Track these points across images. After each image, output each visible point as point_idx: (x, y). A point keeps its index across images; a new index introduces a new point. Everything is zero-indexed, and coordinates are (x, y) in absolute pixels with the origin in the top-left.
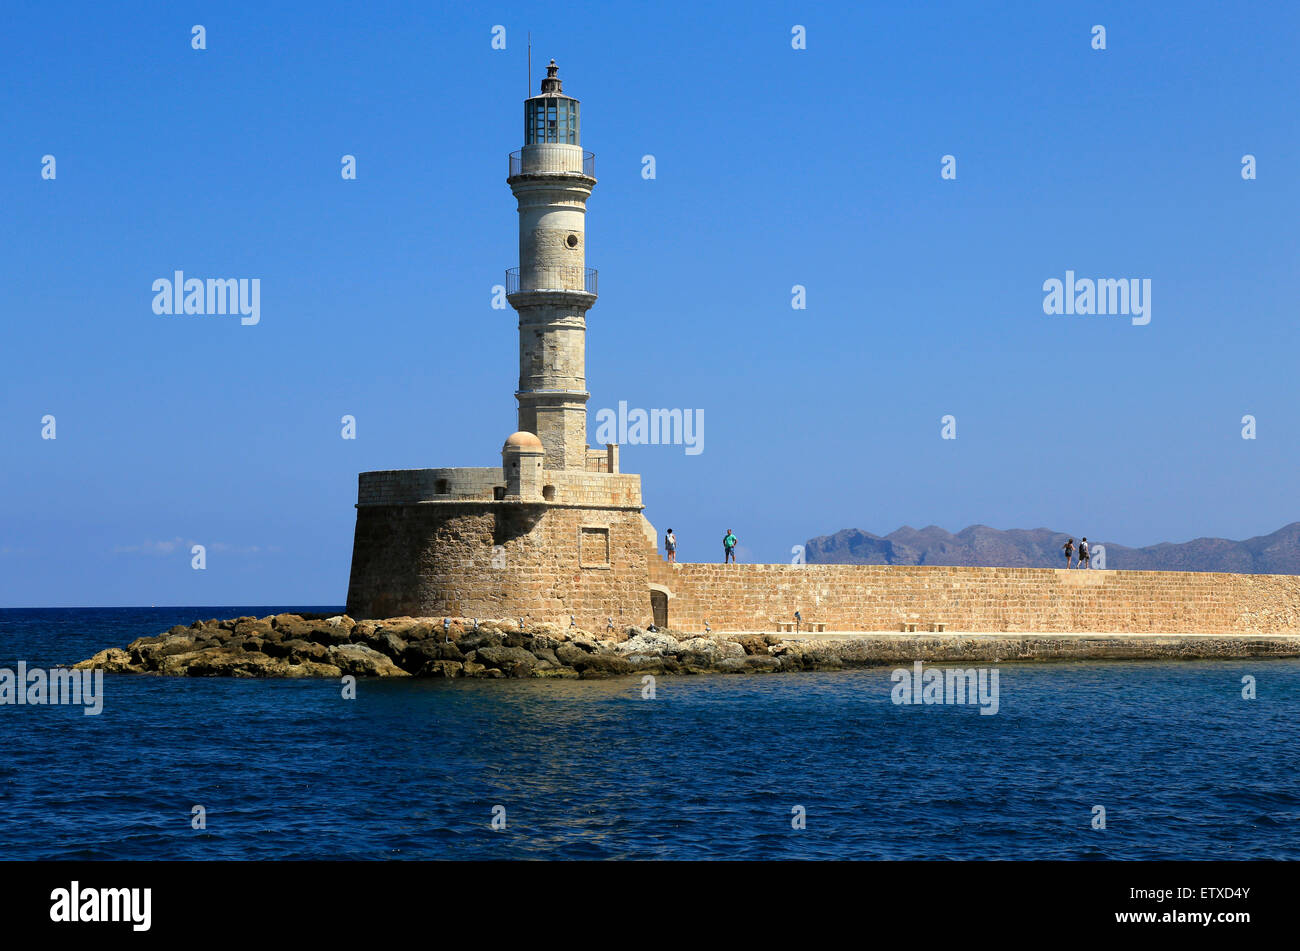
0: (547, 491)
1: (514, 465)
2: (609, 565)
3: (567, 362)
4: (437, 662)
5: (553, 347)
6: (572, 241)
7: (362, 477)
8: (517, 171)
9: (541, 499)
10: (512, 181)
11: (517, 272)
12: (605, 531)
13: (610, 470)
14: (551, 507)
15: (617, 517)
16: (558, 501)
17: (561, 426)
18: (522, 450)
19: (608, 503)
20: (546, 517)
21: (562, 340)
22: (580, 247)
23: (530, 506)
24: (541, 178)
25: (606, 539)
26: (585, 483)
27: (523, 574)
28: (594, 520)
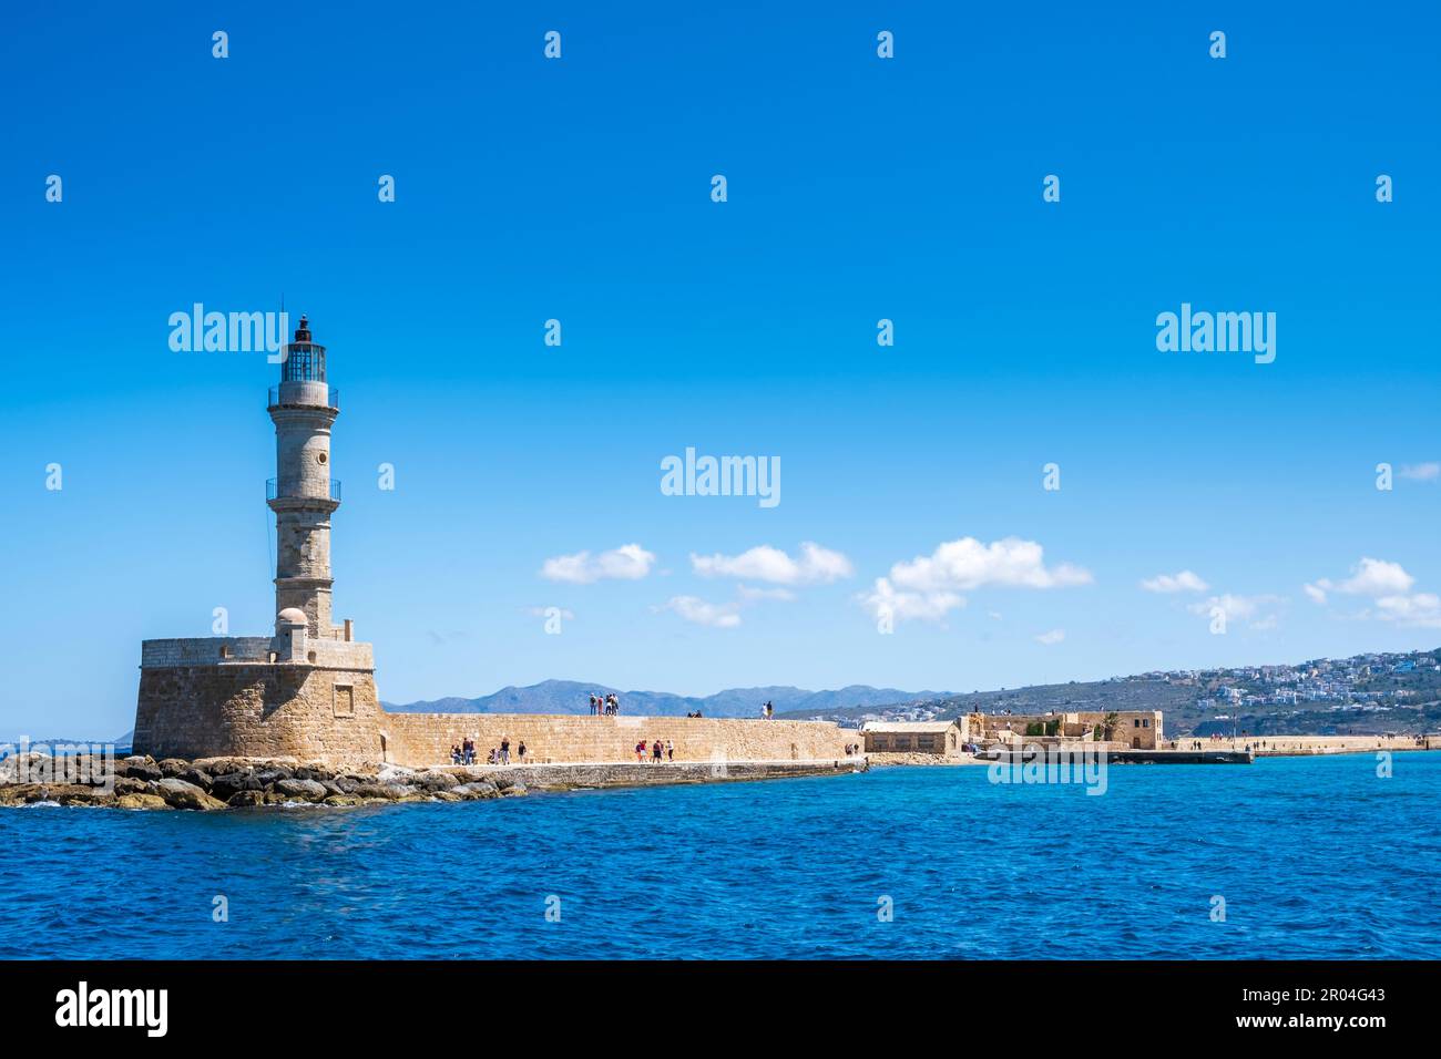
0: (312, 655)
1: (287, 635)
2: (351, 715)
3: (319, 554)
4: (249, 792)
5: (309, 543)
6: (323, 458)
7: (145, 644)
8: (276, 401)
9: (307, 663)
10: (271, 409)
11: (275, 482)
12: (349, 689)
13: (347, 639)
14: (314, 669)
15: (359, 677)
16: (318, 664)
17: (316, 604)
18: (293, 623)
19: (352, 665)
20: (311, 676)
21: (315, 536)
22: (327, 463)
23: (300, 667)
24: (300, 407)
25: (351, 695)
26: (337, 650)
27: (294, 722)
28: (343, 680)
